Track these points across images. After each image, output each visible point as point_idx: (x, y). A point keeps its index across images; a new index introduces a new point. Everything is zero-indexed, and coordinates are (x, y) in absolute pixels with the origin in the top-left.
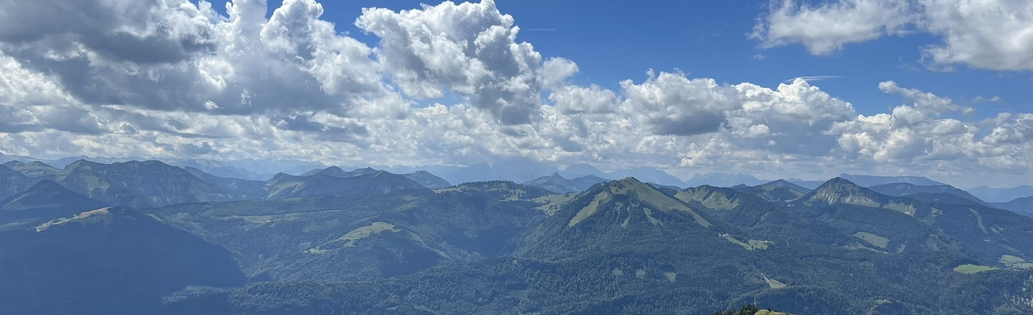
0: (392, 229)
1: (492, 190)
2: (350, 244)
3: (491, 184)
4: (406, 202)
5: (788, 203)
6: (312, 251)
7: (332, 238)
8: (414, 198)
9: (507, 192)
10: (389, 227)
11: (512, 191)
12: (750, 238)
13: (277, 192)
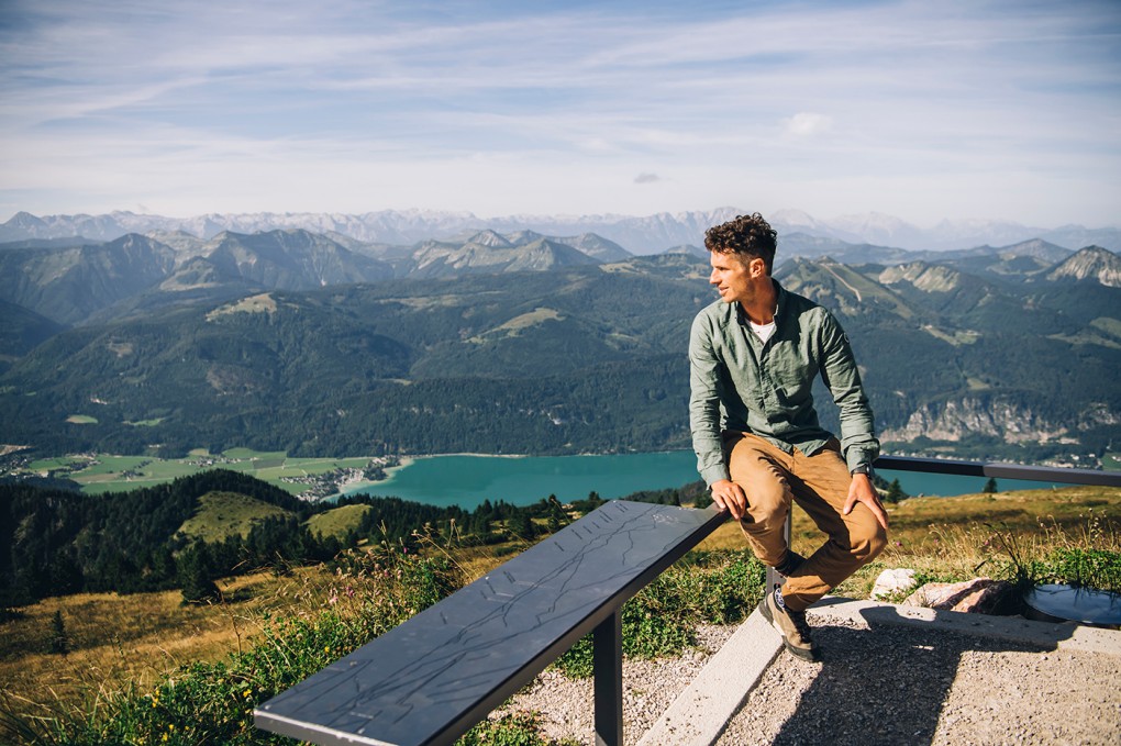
0: (556, 317)
1: (669, 264)
2: (512, 334)
3: (667, 256)
4: (570, 283)
5: (1028, 278)
6: (473, 340)
7: (492, 326)
8: (580, 277)
9: (686, 268)
10: (552, 314)
11: (692, 266)
12: (958, 329)
13: (428, 263)
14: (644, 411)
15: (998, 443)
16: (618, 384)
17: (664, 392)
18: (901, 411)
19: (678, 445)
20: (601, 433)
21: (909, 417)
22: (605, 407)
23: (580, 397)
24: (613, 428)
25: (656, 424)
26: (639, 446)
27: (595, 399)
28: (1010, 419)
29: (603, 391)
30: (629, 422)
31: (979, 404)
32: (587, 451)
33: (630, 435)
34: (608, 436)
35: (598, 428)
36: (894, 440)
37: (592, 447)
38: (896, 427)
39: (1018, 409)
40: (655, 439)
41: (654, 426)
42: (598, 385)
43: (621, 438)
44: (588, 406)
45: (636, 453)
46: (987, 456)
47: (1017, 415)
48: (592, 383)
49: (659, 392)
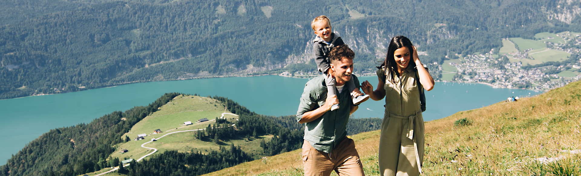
14: (91, 53)
15: (371, 59)
16: (67, 31)
17: (108, 35)
18: (299, 39)
19: (123, 80)
20: (53, 74)
21: (306, 44)
22: (56, 52)
23: (31, 44)
24: (64, 69)
25: (103, 63)
26: (88, 84)
27: (46, 46)
28: (380, 41)
29: (53, 38)
30: (78, 63)
31: (357, 30)
32: (40, 91)
33: (80, 74)
34: (58, 78)
35: (50, 71)
36: (295, 62)
37: (45, 87)
38: (298, 53)
39: (384, 33)
40: (102, 77)
41: (101, 66)
42: (47, 33)
43: (72, 77)
44: (39, 52)
45: (85, 89)
46: (363, 70)
47: (384, 37)
48: (41, 32)
49: (103, 36)
